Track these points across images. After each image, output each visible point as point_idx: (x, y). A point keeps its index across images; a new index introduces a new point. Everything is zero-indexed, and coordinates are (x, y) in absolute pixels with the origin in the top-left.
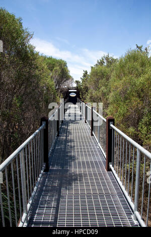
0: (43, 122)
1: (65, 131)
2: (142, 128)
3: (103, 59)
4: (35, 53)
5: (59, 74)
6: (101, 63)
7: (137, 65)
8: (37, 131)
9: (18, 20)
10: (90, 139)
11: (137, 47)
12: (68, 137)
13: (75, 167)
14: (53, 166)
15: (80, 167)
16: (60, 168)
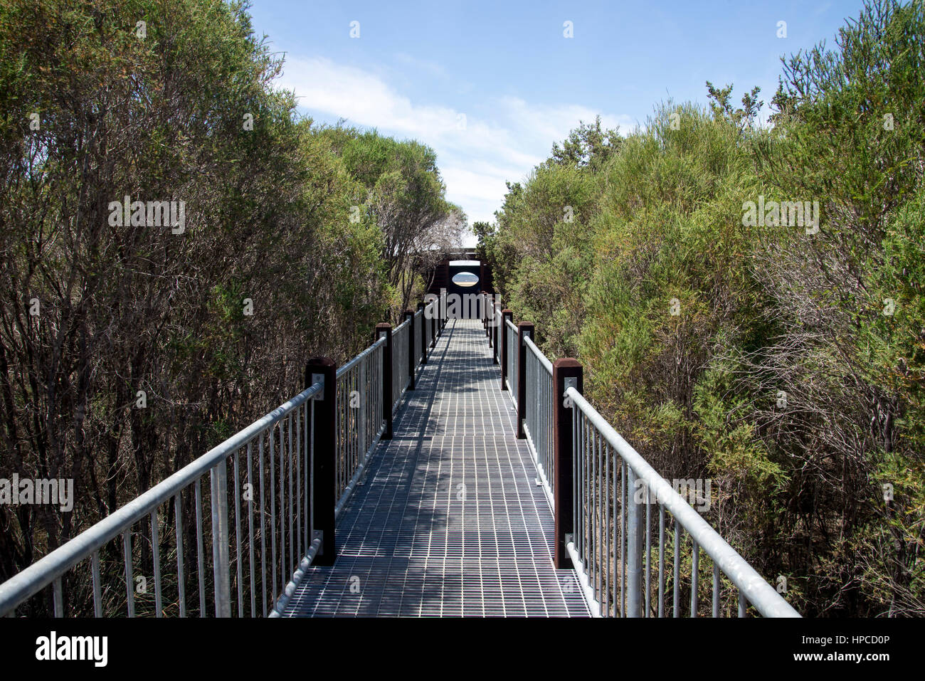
0: (314, 376)
1: (417, 418)
2: (705, 405)
3: (576, 142)
4: (297, 122)
5: (401, 200)
6: (569, 154)
7: (693, 164)
8: (286, 405)
9: (235, 9)
10: (512, 450)
11: (712, 91)
12: (425, 443)
13: (438, 552)
14: (353, 544)
15: (454, 553)
16: (377, 553)
